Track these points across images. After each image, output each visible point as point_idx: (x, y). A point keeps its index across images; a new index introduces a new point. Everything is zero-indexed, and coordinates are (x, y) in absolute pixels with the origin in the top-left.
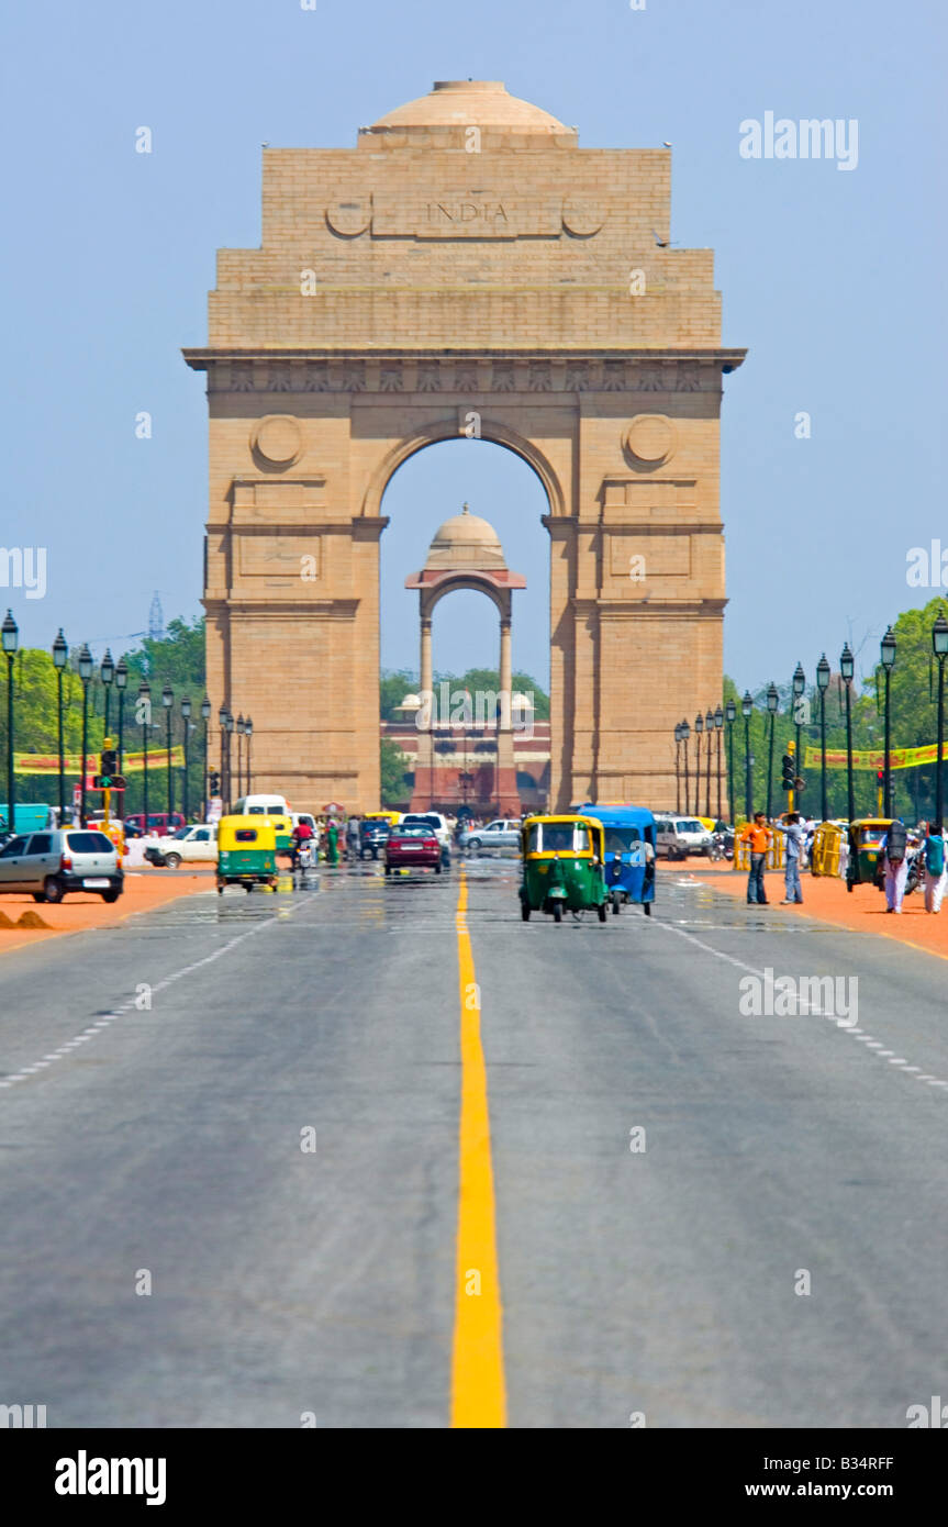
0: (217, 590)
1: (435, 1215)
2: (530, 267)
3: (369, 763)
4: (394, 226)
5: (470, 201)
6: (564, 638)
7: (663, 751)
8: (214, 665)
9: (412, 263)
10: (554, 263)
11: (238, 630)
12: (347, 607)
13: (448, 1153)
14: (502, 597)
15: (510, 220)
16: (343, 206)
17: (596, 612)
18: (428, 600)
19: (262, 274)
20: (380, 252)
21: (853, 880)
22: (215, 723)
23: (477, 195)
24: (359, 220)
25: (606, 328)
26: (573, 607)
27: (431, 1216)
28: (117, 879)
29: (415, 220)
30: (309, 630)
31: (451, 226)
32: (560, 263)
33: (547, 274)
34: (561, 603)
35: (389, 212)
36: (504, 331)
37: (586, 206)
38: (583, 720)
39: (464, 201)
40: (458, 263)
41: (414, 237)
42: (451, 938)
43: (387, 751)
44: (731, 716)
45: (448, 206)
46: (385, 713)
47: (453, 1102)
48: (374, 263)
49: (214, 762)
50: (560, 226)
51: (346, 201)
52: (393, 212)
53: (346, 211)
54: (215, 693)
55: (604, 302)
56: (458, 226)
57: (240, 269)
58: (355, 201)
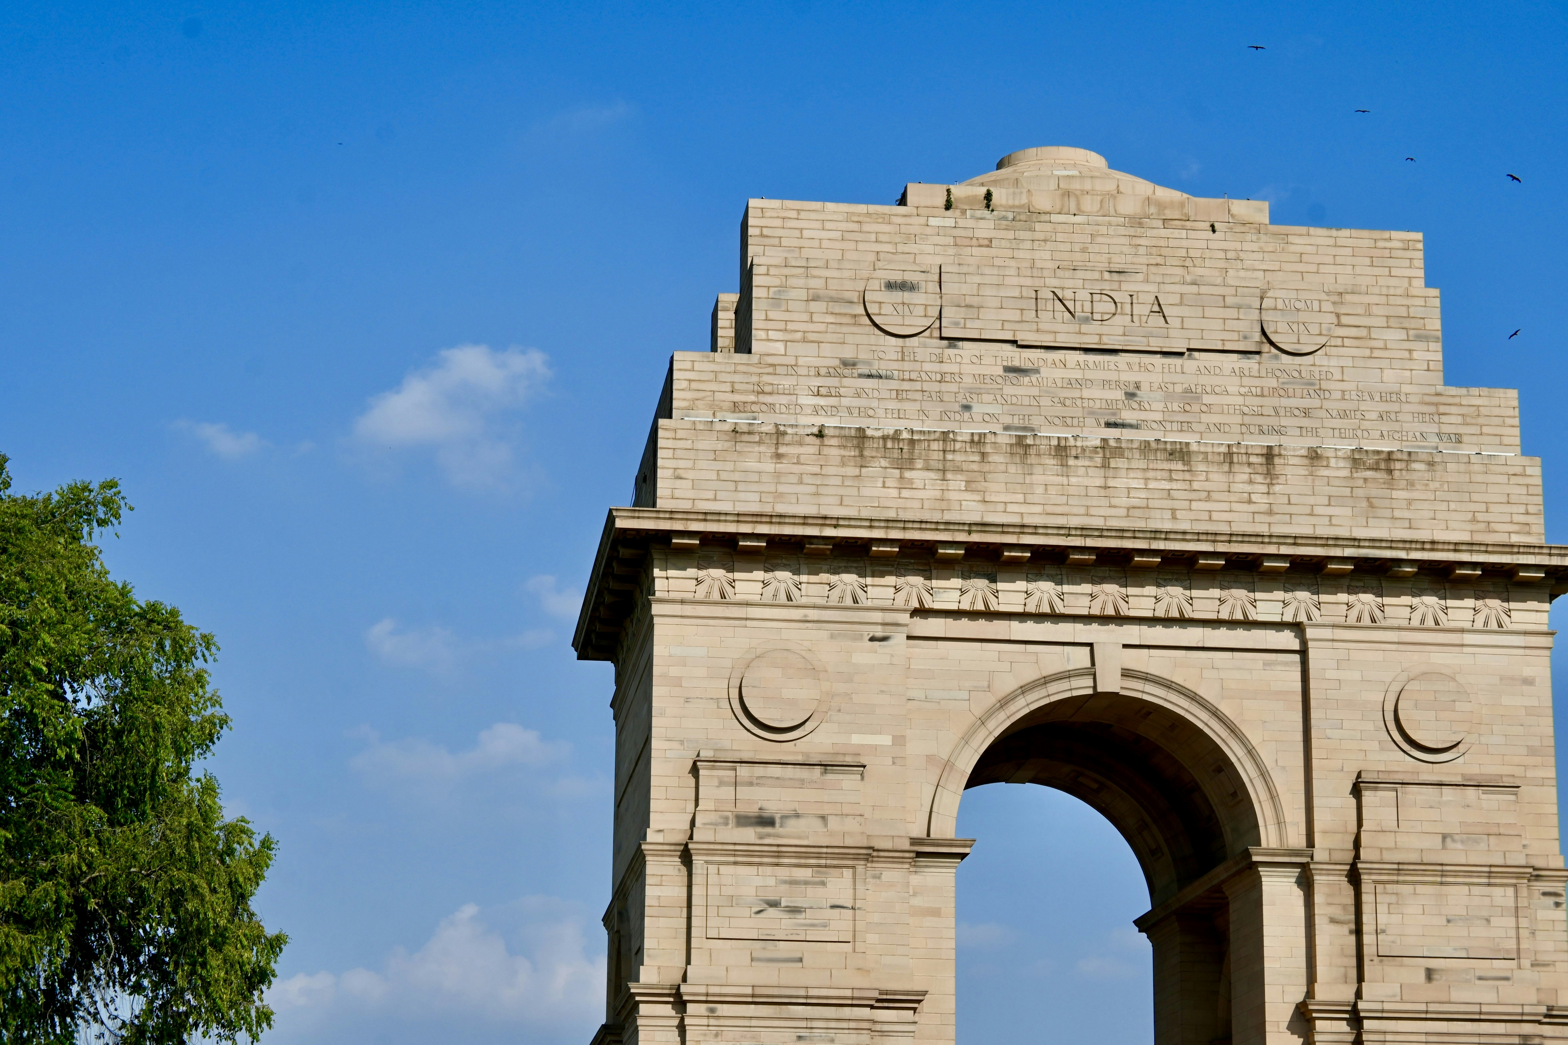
2: (1209, 406)
4: (977, 324)
5: (1106, 286)
9: (1008, 390)
10: (1250, 400)
12: (902, 1007)
15: (1174, 322)
16: (891, 286)
19: (752, 398)
20: (954, 368)
23: (1116, 277)
24: (920, 311)
25: (1348, 511)
29: (1016, 315)
31: (1074, 327)
32: (1258, 401)
33: (1238, 419)
34: (1284, 1012)
35: (969, 300)
36: (1173, 510)
37: (1299, 305)
39: (1097, 288)
40: (1086, 393)
41: (1014, 342)
45: (1068, 294)
48: (944, 387)
50: (1257, 336)
51: (897, 277)
52: (975, 301)
53: (898, 296)
55: (1339, 469)
56: (1085, 328)
57: (714, 386)
58: (909, 277)
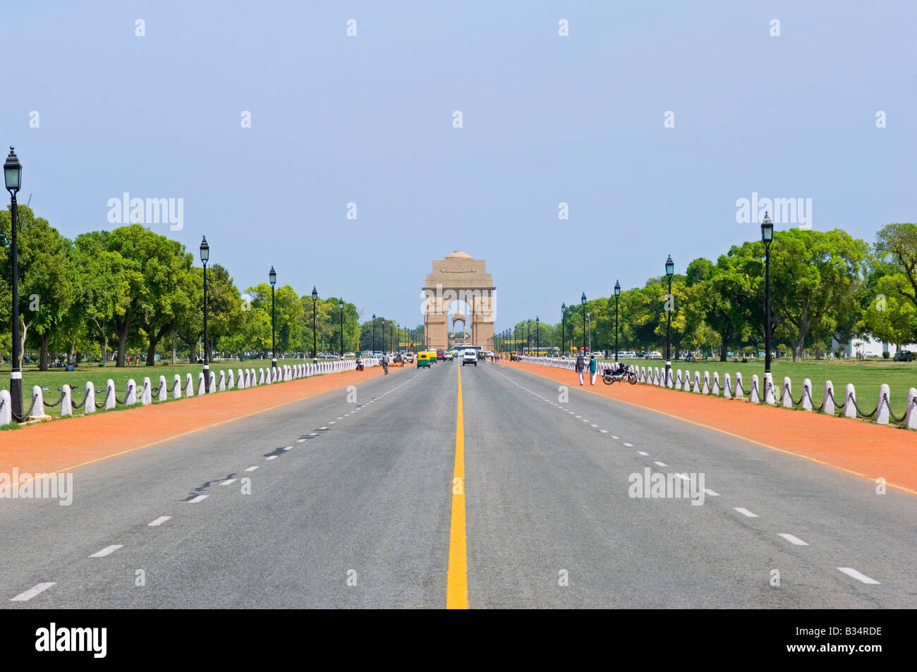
0: (426, 321)
1: (455, 406)
2: (467, 276)
3: (446, 344)
4: (449, 271)
6: (472, 327)
7: (485, 342)
8: (426, 331)
9: (452, 276)
11: (429, 326)
12: (443, 323)
13: (457, 397)
14: (464, 321)
17: (476, 323)
18: (454, 322)
19: (432, 278)
20: (448, 274)
21: (511, 360)
22: (426, 339)
23: (460, 266)
24: (445, 270)
25: (477, 284)
26: (473, 323)
27: (454, 405)
28: (413, 360)
30: (438, 326)
33: (470, 277)
34: (472, 322)
36: (464, 285)
37: (474, 268)
38: (475, 338)
39: (458, 267)
41: (452, 272)
42: (457, 368)
43: (449, 343)
44: (495, 338)
46: (448, 337)
47: (457, 390)
48: (447, 276)
49: (426, 344)
50: (471, 270)
52: (449, 269)
53: (443, 269)
54: (426, 335)
55: (477, 281)
58: (444, 267)
